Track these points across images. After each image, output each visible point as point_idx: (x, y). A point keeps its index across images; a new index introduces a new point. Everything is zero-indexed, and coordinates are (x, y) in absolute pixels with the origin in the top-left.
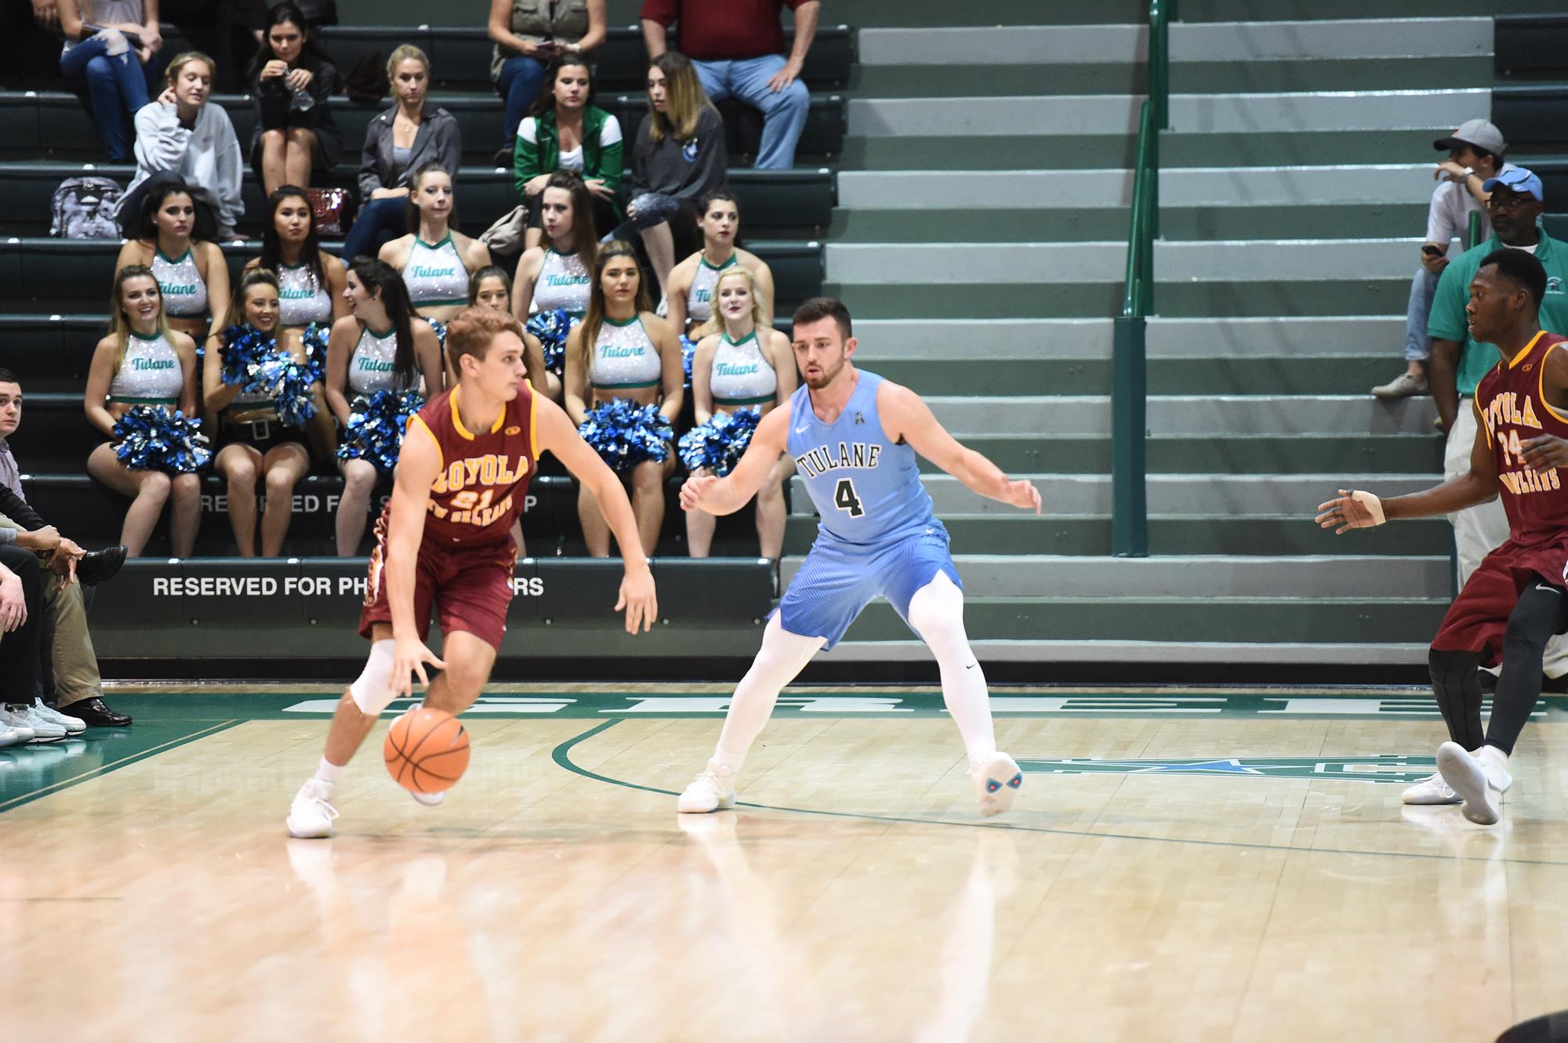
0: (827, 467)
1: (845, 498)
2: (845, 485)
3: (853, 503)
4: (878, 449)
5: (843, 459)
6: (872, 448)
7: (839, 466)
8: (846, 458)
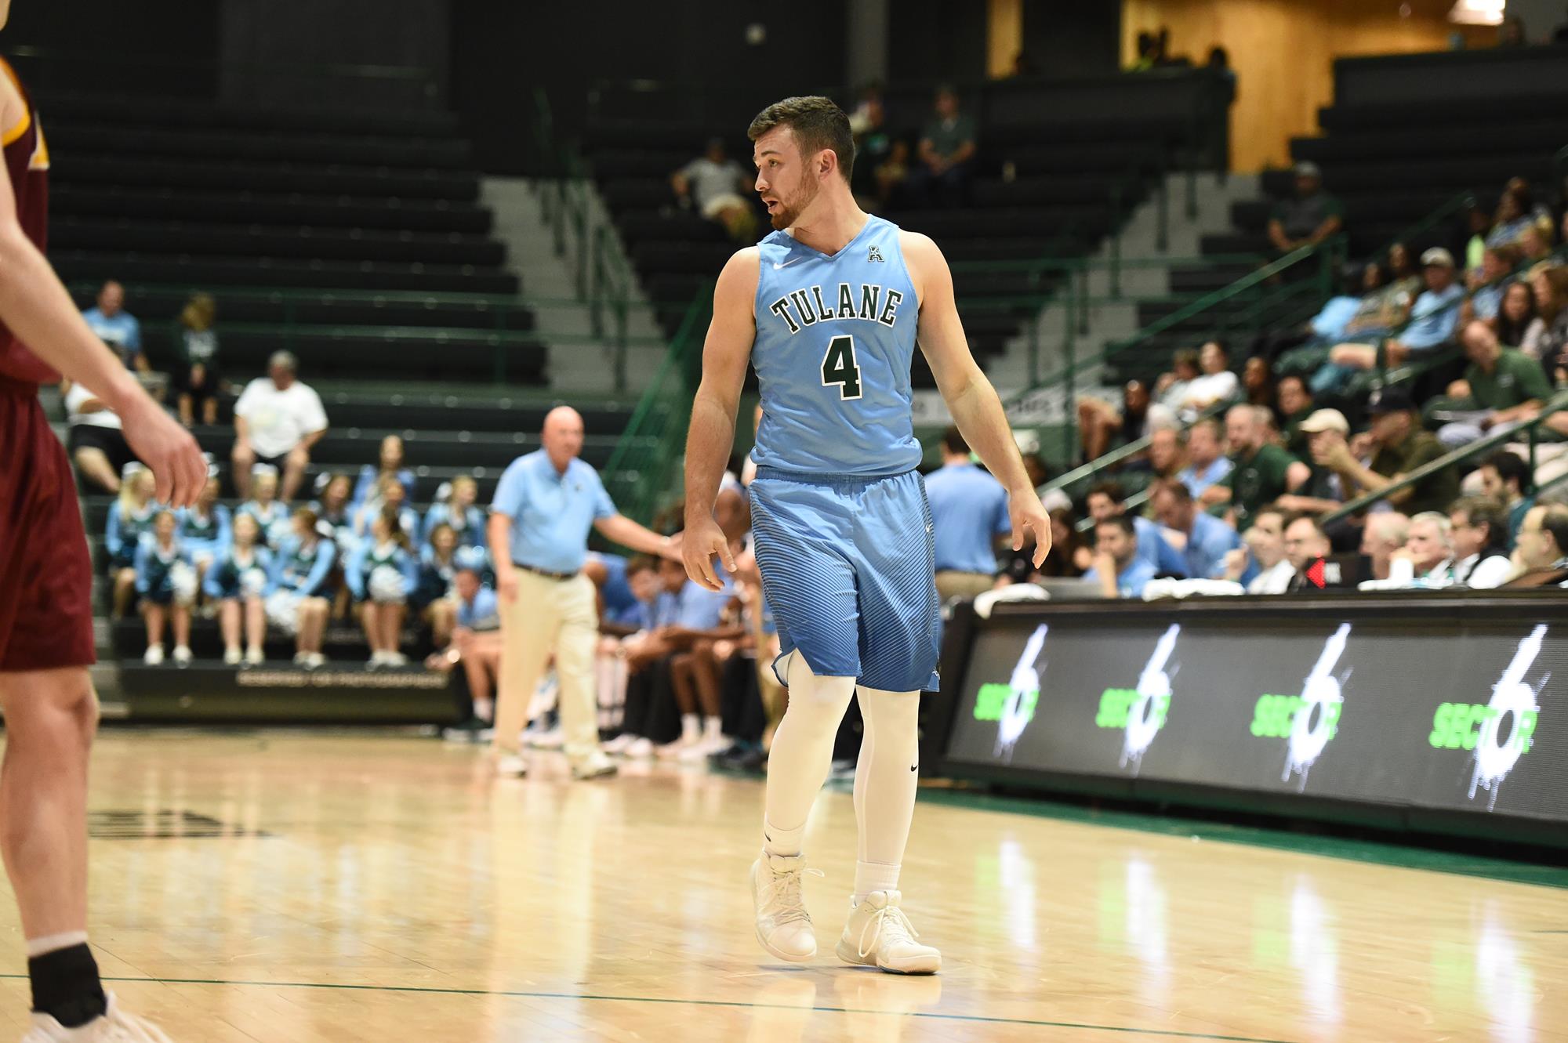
0: (818, 317)
1: (840, 365)
2: (842, 346)
3: (849, 374)
4: (899, 296)
5: (843, 306)
6: (892, 294)
7: (836, 317)
8: (849, 305)
